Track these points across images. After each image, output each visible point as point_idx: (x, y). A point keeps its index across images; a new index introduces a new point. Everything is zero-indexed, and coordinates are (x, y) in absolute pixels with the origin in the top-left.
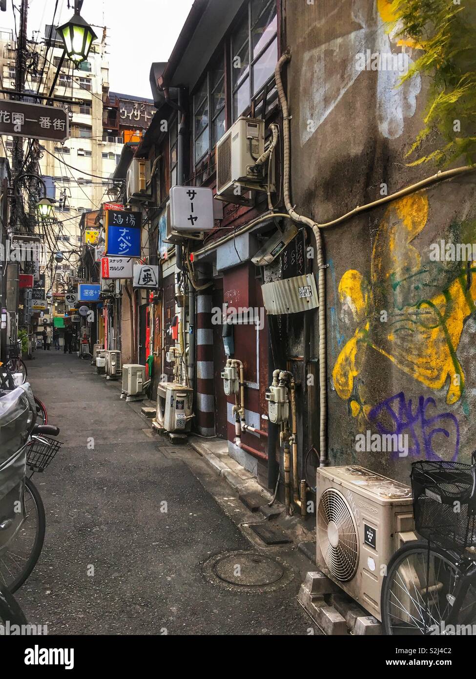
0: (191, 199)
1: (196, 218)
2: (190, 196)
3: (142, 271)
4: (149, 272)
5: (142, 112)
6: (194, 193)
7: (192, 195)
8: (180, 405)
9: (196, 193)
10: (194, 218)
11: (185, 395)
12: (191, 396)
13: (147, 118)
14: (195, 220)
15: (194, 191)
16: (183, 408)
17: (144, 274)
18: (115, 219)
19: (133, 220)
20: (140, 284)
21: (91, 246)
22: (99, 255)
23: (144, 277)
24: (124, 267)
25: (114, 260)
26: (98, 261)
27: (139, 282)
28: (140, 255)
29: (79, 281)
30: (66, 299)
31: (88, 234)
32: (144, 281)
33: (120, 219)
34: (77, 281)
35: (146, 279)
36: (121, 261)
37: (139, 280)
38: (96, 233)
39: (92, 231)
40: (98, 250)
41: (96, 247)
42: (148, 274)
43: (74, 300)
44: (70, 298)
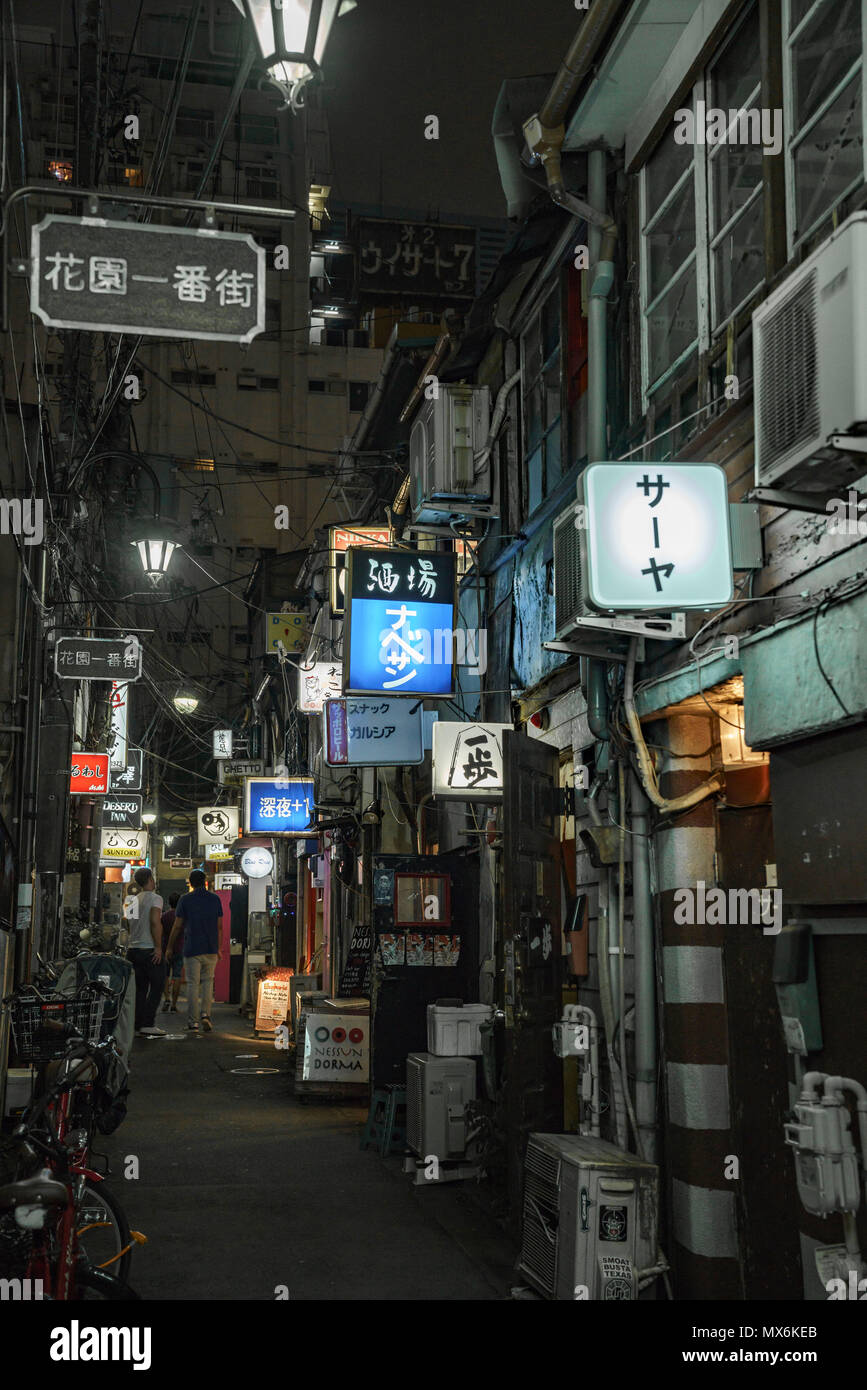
0: (653, 504)
1: (669, 568)
2: (647, 493)
3: (462, 741)
4: (483, 747)
5: (428, 252)
6: (661, 484)
7: (654, 491)
8: (613, 1225)
9: (667, 485)
10: (662, 568)
11: (629, 1185)
12: (652, 1189)
13: (441, 268)
14: (667, 575)
15: (660, 477)
16: (623, 1236)
17: (466, 751)
18: (374, 578)
19: (429, 576)
20: (453, 785)
21: (287, 663)
22: (312, 688)
23: (468, 763)
24: (394, 728)
25: (365, 707)
26: (309, 709)
27: (450, 779)
28: (453, 691)
29: (243, 768)
30: (201, 825)
31: (274, 623)
32: (468, 774)
33: (389, 577)
34: (237, 768)
35: (475, 770)
36: (385, 708)
37: (452, 771)
38: (298, 621)
39: (288, 614)
40: (309, 674)
41: (302, 665)
42: (479, 751)
43: (226, 827)
44: (215, 820)
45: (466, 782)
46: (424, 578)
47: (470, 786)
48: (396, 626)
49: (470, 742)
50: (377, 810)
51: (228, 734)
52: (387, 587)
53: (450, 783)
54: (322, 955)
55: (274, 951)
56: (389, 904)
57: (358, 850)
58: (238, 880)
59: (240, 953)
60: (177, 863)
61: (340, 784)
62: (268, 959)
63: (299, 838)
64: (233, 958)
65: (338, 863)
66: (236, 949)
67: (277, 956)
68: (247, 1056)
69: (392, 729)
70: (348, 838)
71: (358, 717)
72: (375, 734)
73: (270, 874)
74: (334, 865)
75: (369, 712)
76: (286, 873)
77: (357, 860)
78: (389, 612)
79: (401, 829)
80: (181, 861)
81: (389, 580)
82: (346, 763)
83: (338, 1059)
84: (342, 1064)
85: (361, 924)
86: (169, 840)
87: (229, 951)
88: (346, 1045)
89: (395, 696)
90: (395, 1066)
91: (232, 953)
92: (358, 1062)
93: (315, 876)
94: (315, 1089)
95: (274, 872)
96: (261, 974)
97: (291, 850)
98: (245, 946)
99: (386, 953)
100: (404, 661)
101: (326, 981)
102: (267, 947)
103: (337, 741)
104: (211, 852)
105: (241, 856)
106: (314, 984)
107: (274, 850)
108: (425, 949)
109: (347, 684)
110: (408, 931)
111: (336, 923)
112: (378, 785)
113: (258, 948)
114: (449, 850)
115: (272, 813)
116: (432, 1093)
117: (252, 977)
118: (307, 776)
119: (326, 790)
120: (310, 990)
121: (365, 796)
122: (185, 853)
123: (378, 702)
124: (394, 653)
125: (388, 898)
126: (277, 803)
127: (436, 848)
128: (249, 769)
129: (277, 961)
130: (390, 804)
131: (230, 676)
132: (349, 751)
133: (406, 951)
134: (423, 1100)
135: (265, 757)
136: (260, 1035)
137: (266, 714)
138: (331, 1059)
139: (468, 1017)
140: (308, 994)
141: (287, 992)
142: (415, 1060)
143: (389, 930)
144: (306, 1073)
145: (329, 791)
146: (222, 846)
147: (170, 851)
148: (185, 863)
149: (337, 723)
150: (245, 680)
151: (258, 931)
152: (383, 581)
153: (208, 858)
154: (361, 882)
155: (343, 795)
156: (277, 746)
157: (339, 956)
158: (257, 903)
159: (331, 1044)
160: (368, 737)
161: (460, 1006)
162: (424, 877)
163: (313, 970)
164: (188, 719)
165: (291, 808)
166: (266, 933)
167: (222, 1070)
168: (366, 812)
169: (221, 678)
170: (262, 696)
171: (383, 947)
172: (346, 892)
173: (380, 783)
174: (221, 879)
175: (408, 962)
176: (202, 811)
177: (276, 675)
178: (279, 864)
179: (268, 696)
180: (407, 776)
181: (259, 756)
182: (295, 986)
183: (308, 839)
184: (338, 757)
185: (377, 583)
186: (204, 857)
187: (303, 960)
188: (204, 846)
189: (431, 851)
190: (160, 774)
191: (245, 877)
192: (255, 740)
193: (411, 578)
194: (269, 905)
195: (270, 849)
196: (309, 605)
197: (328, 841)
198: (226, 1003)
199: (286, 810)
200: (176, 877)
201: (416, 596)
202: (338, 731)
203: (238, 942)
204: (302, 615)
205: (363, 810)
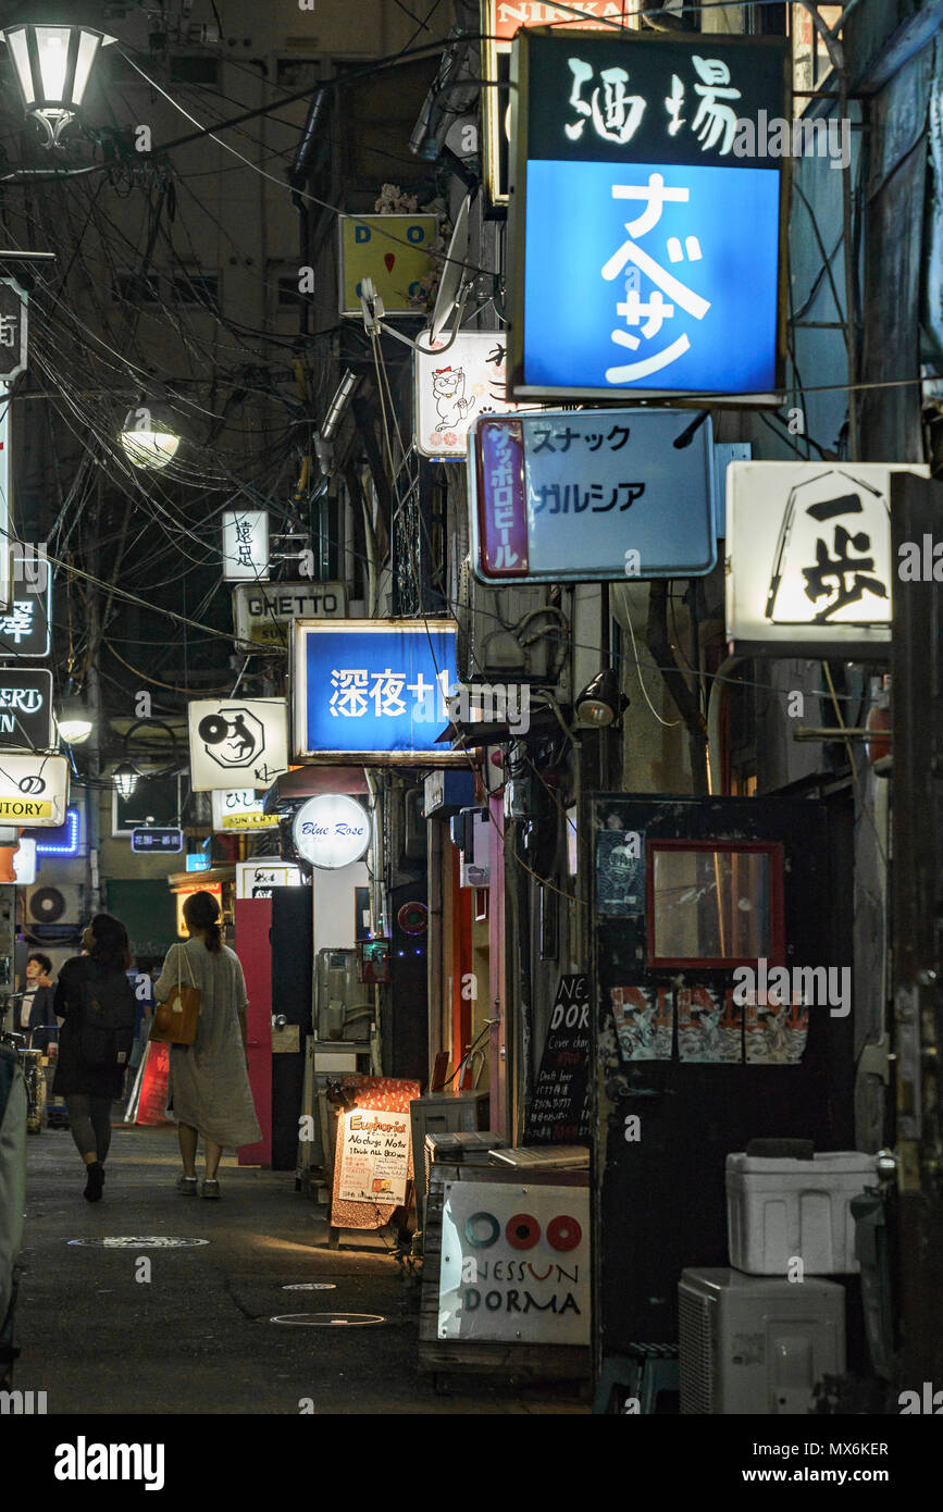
3: (799, 508)
4: (851, 523)
17: (809, 535)
18: (582, 107)
19: (719, 100)
20: (778, 615)
21: (384, 336)
22: (448, 396)
23: (815, 564)
24: (642, 486)
25: (569, 436)
26: (442, 448)
27: (771, 602)
28: (778, 387)
29: (295, 604)
30: (197, 743)
31: (358, 240)
32: (815, 589)
33: (621, 101)
34: (280, 604)
35: (830, 580)
36: (619, 437)
37: (776, 582)
38: (415, 235)
39: (391, 216)
40: (440, 361)
41: (423, 340)
42: (841, 535)
43: (258, 747)
44: (232, 730)
45: (809, 609)
46: (707, 106)
47: (821, 620)
48: (637, 228)
49: (820, 511)
50: (611, 692)
51: (258, 521)
52: (614, 130)
53: (769, 613)
54: (488, 1050)
55: (375, 1043)
56: (634, 916)
57: (566, 793)
58: (291, 877)
59: (296, 1048)
60: (148, 840)
61: (518, 631)
62: (362, 1062)
63: (429, 767)
64: (279, 1059)
65: (521, 826)
66: (286, 1039)
67: (382, 1052)
68: (310, 1287)
69: (636, 490)
70: (542, 763)
71: (555, 460)
72: (594, 503)
73: (363, 859)
74: (512, 830)
75: (579, 447)
76: (402, 856)
77: (565, 817)
78: (621, 192)
79: (670, 737)
80: (153, 833)
81: (620, 112)
82: (525, 574)
83: (521, 1288)
84: (530, 1300)
85: (575, 969)
86: (126, 784)
87: (269, 1045)
88: (540, 1256)
89: (635, 402)
90: (654, 1300)
91: (277, 1049)
92: (570, 1296)
93: (469, 859)
94: (467, 1359)
95: (374, 856)
96: (342, 1094)
97: (413, 799)
98: (307, 1030)
99: (626, 1032)
100: (657, 314)
101: (497, 1111)
102: (358, 1032)
103: (502, 521)
104: (227, 811)
105: (293, 816)
106: (471, 1116)
107: (372, 800)
108: (721, 1024)
109: (517, 376)
110: (680, 979)
111: (519, 971)
112: (611, 631)
113: (337, 1036)
114: (782, 784)
115: (359, 706)
116: (737, 1360)
117: (323, 1102)
118: (444, 617)
119: (485, 646)
120: (460, 1130)
121: (580, 654)
122: (166, 816)
123: (602, 421)
124: (633, 296)
125: (632, 900)
126: (372, 682)
127: (753, 783)
128: (308, 604)
129: (383, 1065)
130: (641, 679)
131: (258, 376)
132: (532, 544)
133: (676, 1028)
134: (718, 1378)
135: (349, 575)
136: (342, 1240)
137: (348, 468)
138: (504, 1288)
139: (824, 1182)
140: (456, 1138)
141: (406, 1137)
142: (699, 1284)
143: (632, 979)
144: (448, 1321)
145: (492, 649)
146: (251, 794)
147: (130, 810)
148: (165, 841)
149: (501, 476)
150: (294, 388)
151: (333, 997)
152: (604, 113)
153: (218, 825)
154: (573, 869)
155: (527, 657)
156: (375, 550)
157: (525, 1047)
158: (333, 929)
159: (503, 1251)
160: (579, 509)
161: (805, 1155)
162: (724, 849)
163: (467, 1084)
164: (161, 484)
165: (406, 695)
166: (357, 1001)
167: (250, 1317)
168: (584, 697)
169: (238, 385)
170: (338, 425)
171: (619, 1019)
172: (539, 894)
173: (618, 628)
174: (250, 876)
175: (682, 1052)
176: (199, 710)
177: (364, 370)
178: (384, 834)
179: (352, 422)
180: (676, 605)
181: (333, 574)
182: (424, 1121)
183: (449, 768)
184: (505, 558)
185: (589, 121)
186: (210, 824)
187: (442, 1060)
188: (207, 795)
189: (743, 787)
190: (101, 621)
191: (307, 868)
192: (324, 536)
193: (674, 105)
194: (361, 932)
195: (363, 800)
196: (445, 194)
197: (497, 774)
198: (264, 1168)
199: (393, 698)
200: (145, 873)
201: (687, 150)
202: (503, 496)
203: (290, 1022)
204: (430, 217)
205: (578, 692)
